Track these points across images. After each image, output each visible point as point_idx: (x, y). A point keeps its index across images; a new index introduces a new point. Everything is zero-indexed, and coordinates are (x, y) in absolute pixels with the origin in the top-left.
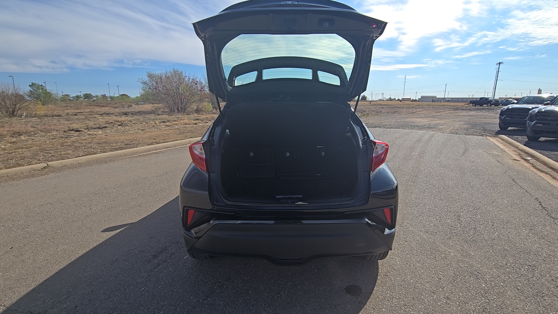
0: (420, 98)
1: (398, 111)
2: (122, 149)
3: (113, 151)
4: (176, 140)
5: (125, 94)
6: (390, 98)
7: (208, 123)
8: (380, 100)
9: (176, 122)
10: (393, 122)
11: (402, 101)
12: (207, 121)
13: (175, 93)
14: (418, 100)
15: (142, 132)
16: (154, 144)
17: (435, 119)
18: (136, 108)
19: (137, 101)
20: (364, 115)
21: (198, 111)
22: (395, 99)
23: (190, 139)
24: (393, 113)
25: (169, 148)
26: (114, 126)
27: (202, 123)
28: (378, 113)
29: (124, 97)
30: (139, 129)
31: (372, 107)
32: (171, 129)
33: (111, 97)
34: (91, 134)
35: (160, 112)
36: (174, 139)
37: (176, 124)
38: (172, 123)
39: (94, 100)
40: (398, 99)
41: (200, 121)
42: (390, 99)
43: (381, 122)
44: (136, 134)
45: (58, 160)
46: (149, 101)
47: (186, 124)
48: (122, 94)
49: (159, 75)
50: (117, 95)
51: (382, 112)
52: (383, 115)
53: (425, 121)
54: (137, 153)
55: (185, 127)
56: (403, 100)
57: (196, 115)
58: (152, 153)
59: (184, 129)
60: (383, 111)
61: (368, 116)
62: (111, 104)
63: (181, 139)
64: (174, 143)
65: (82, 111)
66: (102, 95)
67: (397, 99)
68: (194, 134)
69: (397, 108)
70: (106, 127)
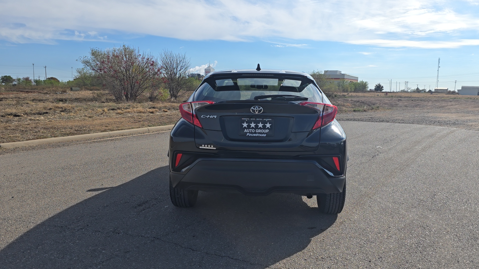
0: (461, 89)
1: (421, 105)
2: (73, 134)
3: (63, 136)
4: (132, 128)
5: (54, 77)
6: (418, 89)
7: (167, 112)
8: (403, 91)
9: (128, 110)
10: (408, 116)
11: (433, 93)
12: (165, 110)
13: (124, 76)
14: (457, 91)
15: (90, 119)
16: (107, 131)
17: (468, 115)
18: (71, 94)
19: (71, 86)
20: (372, 108)
21: (152, 99)
22: (424, 91)
23: (148, 128)
24: (413, 107)
25: (125, 135)
26: (56, 112)
27: (160, 111)
28: (392, 106)
29: (53, 81)
30: (86, 116)
31: (386, 99)
32: (123, 117)
33: (36, 81)
34: (33, 119)
35: (103, 100)
36: (130, 127)
37: (128, 112)
38: (123, 111)
39: (15, 85)
40: (429, 90)
41: (157, 110)
42: (418, 91)
43: (392, 116)
44: (83, 120)
45: (9, 142)
46: (86, 86)
47: (140, 112)
48: (50, 77)
49: (106, 53)
50: (43, 79)
51: (398, 105)
52: (399, 109)
53: (453, 117)
54: (90, 139)
55: (140, 116)
56: (437, 91)
57: (151, 103)
58: (107, 140)
59: (139, 117)
60: (400, 104)
61: (378, 110)
62: (37, 90)
63: (137, 127)
64: (131, 131)
65: (6, 97)
66: (24, 79)
67: (427, 90)
68: (152, 123)
69: (421, 100)
70: (47, 113)
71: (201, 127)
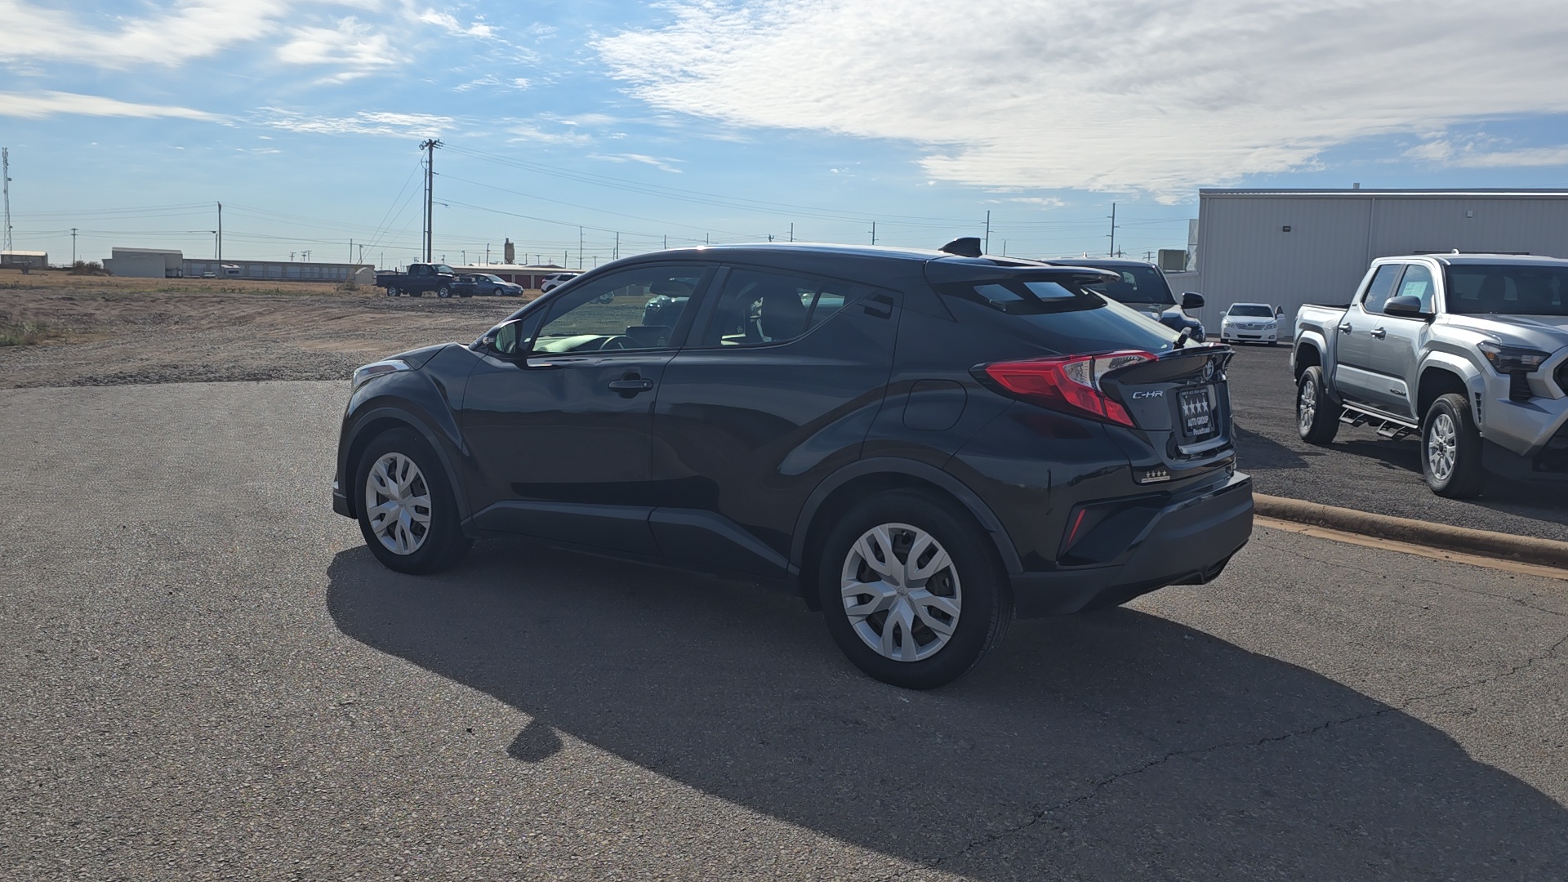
14: (103, 265)
71: (1131, 424)
